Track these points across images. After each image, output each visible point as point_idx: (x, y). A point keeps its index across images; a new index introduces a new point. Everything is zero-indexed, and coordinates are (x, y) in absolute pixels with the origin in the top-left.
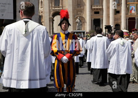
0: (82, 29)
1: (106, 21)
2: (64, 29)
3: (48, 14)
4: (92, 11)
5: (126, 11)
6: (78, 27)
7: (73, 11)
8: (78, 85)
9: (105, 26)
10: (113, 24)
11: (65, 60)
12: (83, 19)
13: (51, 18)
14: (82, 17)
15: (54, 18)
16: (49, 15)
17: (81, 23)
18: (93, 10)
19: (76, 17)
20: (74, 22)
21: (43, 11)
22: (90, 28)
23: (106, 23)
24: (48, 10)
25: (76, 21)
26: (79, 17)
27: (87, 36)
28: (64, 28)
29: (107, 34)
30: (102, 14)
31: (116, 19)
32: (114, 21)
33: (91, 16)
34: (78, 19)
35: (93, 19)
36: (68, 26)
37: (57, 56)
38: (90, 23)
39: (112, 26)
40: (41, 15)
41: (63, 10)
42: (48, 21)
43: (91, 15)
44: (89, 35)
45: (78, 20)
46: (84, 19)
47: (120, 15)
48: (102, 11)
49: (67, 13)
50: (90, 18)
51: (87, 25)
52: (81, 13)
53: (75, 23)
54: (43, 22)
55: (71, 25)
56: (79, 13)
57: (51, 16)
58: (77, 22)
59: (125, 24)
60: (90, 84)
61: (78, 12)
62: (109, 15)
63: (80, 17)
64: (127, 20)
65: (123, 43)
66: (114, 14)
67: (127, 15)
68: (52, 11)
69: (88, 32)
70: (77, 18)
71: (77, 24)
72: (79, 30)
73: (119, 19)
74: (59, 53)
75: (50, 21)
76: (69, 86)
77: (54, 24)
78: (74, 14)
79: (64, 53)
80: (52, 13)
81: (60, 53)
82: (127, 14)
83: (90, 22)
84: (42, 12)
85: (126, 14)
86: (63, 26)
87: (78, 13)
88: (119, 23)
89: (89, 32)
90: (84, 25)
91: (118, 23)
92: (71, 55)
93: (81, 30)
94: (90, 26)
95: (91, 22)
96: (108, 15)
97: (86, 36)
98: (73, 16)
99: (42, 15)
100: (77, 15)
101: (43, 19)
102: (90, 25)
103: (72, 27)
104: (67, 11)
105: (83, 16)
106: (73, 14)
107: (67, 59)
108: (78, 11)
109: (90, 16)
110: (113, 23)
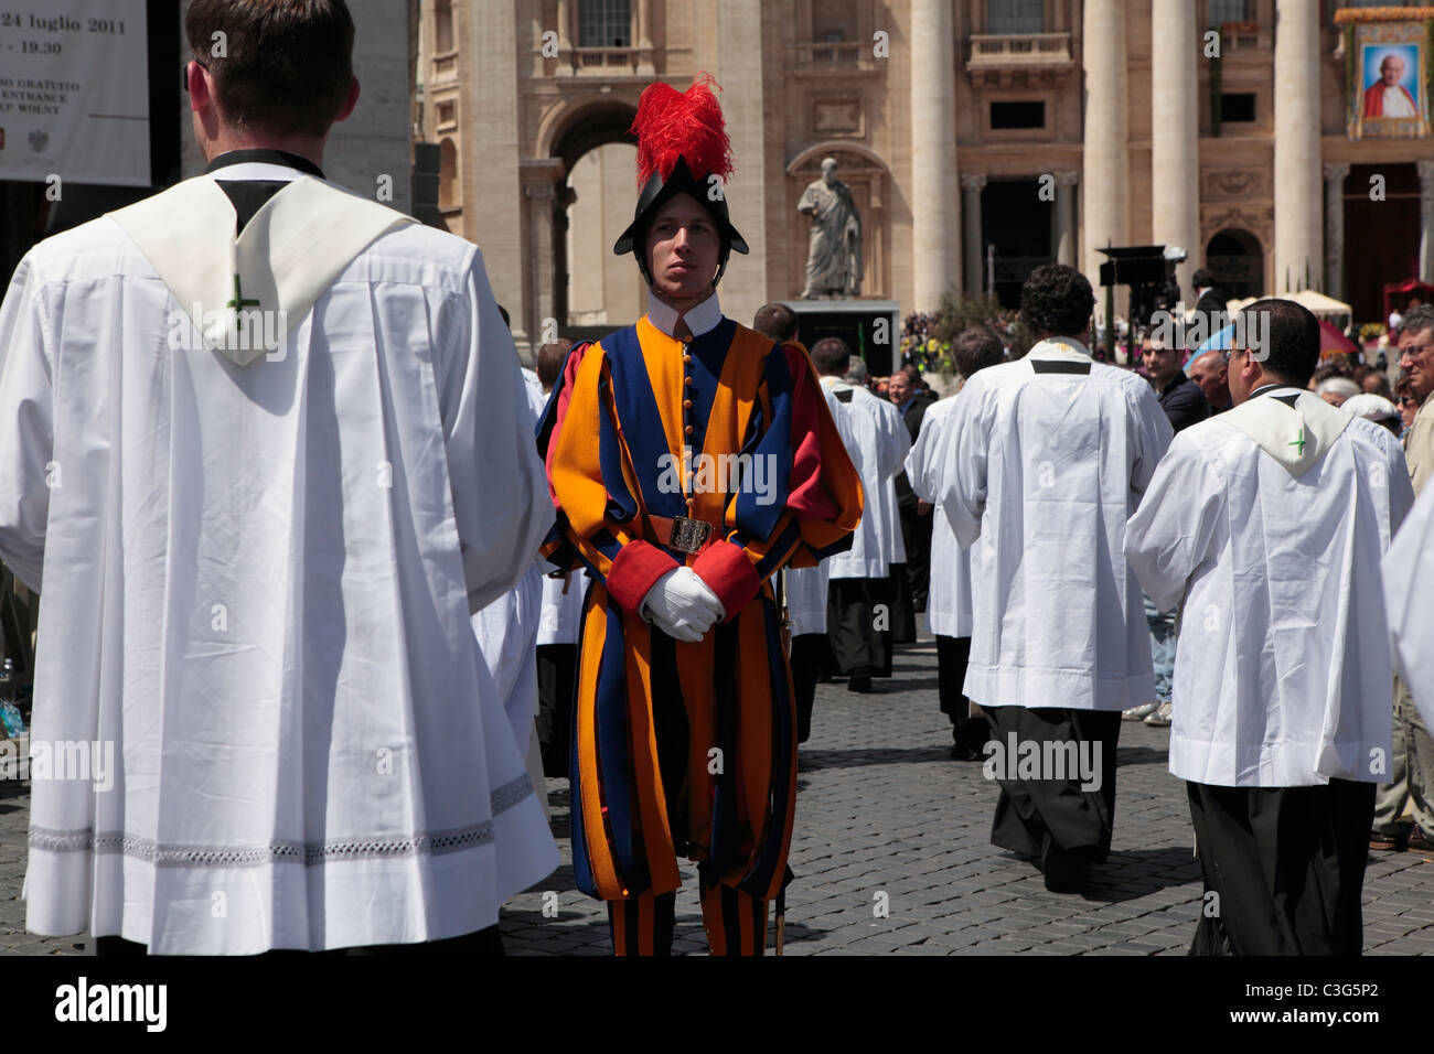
0: (866, 289)
1: (1118, 198)
2: (675, 286)
3: (510, 133)
4: (967, 95)
5: (1324, 99)
6: (822, 261)
7: (767, 101)
8: (823, 866)
9: (1108, 251)
10: (1189, 232)
11: (683, 612)
12: (875, 184)
13: (541, 169)
14: (869, 162)
15: (569, 166)
16: (525, 145)
17: (852, 225)
18: (975, 91)
19: (801, 157)
20: (782, 214)
21: (455, 95)
22: (946, 271)
23: (1117, 223)
24: (507, 94)
25: (804, 203)
26: (828, 162)
27: (911, 360)
28: (674, 278)
29: (1129, 337)
30: (1073, 130)
31: (1213, 176)
32: (1202, 200)
33: (960, 151)
34: (820, 185)
35: (976, 182)
36: (713, 254)
37: (606, 565)
38: (946, 222)
39: (1173, 252)
40: (437, 140)
41: (661, 93)
42: (514, 203)
43: (959, 142)
44: (932, 345)
45: (819, 193)
46: (886, 178)
47: (1263, 137)
48: (1071, 99)
49: (710, 115)
50: (945, 172)
51: (918, 247)
52: (854, 117)
53: (790, 223)
54: (457, 213)
55: (744, 249)
56: (830, 116)
57: (542, 154)
58: (807, 211)
59: (1311, 230)
60: (949, 859)
61: (826, 110)
62: (1148, 135)
63: (843, 156)
64: (1337, 195)
65: (1307, 442)
66: (1202, 132)
67: (1337, 140)
68: (552, 100)
69: (924, 323)
70: (812, 167)
71: (816, 237)
72: (830, 292)
73: (1254, 177)
74: (622, 538)
75: (526, 201)
76: (733, 883)
77: (570, 234)
78: (777, 125)
79: (677, 530)
80: (550, 115)
81: (632, 536)
82: (1328, 127)
83: (944, 212)
84: (446, 110)
85: (1325, 131)
86: (668, 251)
87: (821, 117)
88: (1251, 219)
89: (937, 318)
90: (886, 242)
91: (1241, 224)
92: (745, 559)
93: (856, 293)
94: (946, 260)
95: (955, 210)
96: (1131, 138)
97: (905, 362)
98: (768, 145)
99: (448, 144)
100: (809, 140)
101: (458, 184)
102: (946, 247)
103: (762, 266)
104: (710, 99)
105: (877, 151)
106: (767, 132)
107: (711, 597)
108: (820, 98)
109: (944, 145)
110: (1188, 219)
